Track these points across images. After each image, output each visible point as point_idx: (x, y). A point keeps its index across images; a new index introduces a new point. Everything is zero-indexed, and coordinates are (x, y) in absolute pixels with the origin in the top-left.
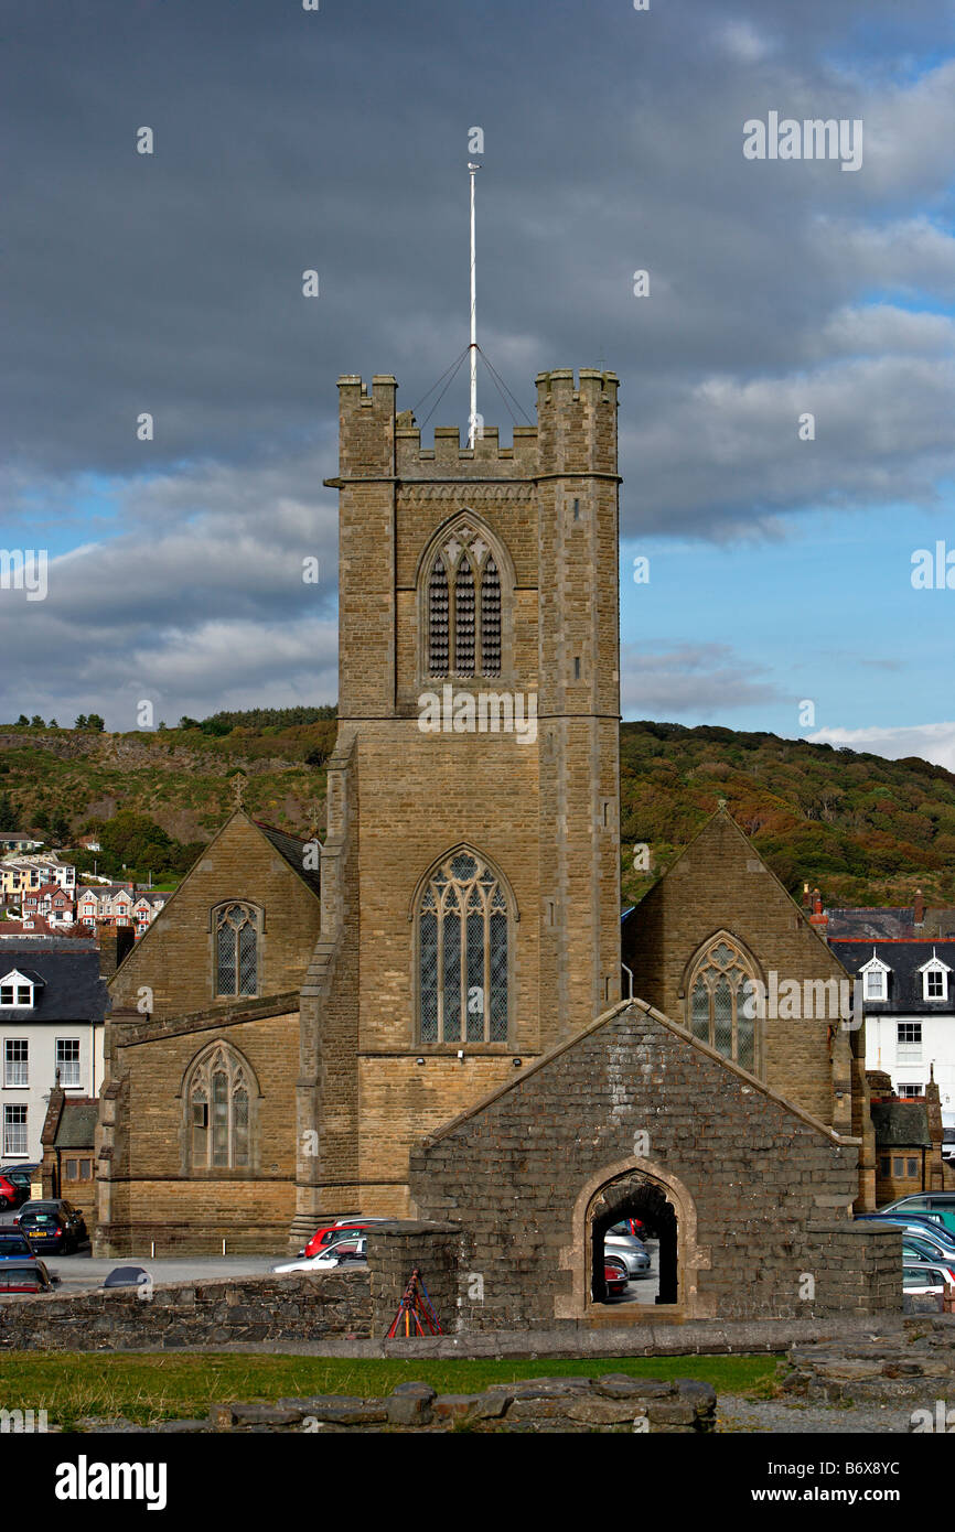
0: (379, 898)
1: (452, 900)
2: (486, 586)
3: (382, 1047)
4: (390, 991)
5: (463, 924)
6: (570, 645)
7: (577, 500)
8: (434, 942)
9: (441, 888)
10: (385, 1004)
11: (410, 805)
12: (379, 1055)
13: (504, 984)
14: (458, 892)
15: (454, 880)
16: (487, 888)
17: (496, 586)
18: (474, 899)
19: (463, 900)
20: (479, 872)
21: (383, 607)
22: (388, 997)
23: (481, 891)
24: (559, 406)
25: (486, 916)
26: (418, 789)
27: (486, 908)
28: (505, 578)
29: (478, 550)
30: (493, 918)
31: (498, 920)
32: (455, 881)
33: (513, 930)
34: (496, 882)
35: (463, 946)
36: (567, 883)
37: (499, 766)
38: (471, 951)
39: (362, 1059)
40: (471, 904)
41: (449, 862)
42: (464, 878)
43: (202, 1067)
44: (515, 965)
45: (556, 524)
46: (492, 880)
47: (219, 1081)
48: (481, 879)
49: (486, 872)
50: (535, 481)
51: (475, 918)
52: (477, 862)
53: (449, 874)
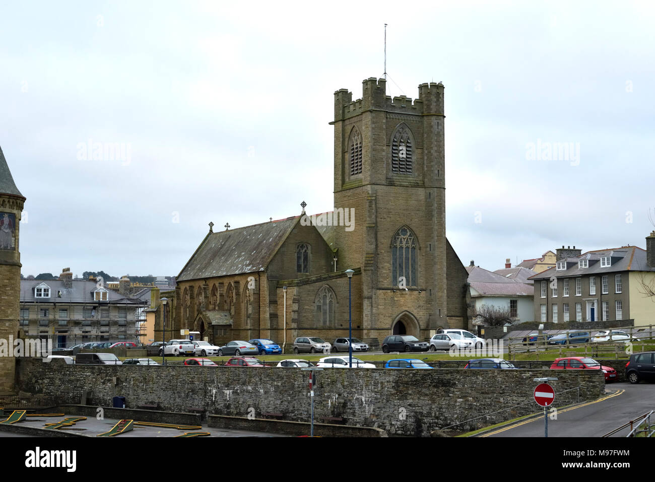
0: (383, 240)
1: (401, 242)
2: (407, 147)
3: (383, 287)
4: (386, 270)
5: (404, 250)
6: (436, 166)
7: (438, 123)
8: (396, 255)
9: (398, 238)
10: (385, 273)
11: (391, 212)
12: (383, 289)
14: (403, 240)
15: (402, 236)
16: (410, 239)
17: (410, 147)
18: (407, 242)
19: (404, 242)
20: (408, 234)
21: (383, 150)
22: (385, 271)
24: (433, 93)
25: (410, 247)
26: (393, 207)
27: (410, 245)
28: (413, 145)
29: (405, 135)
30: (412, 248)
33: (418, 252)
34: (413, 237)
35: (404, 256)
36: (436, 238)
37: (414, 202)
38: (406, 257)
39: (378, 290)
40: (406, 244)
41: (401, 230)
42: (404, 235)
43: (320, 293)
44: (418, 263)
45: (432, 129)
46: (412, 236)
47: (325, 297)
48: (409, 236)
49: (410, 234)
50: (423, 116)
51: (407, 248)
52: (408, 231)
53: (401, 234)
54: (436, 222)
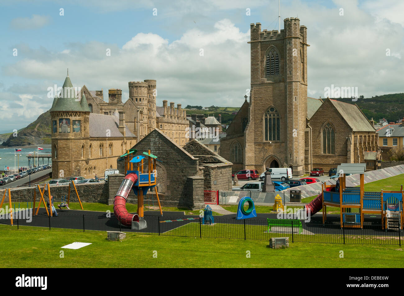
0: (257, 115)
1: (270, 116)
2: (276, 59)
3: (258, 142)
4: (259, 132)
5: (272, 120)
7: (290, 42)
9: (268, 113)
10: (259, 134)
13: (279, 130)
14: (271, 114)
16: (276, 113)
17: (278, 59)
18: (274, 115)
19: (272, 116)
20: (275, 111)
21: (258, 64)
23: (275, 114)
26: (264, 96)
27: (276, 117)
28: (279, 58)
29: (275, 53)
31: (278, 119)
32: (270, 112)
33: (280, 120)
34: (278, 112)
37: (277, 91)
38: (273, 124)
39: (255, 143)
41: (270, 109)
42: (272, 111)
43: (233, 145)
44: (280, 127)
47: (236, 147)
48: (275, 112)
49: (276, 111)
50: (284, 40)
51: (274, 119)
53: (270, 111)
54: (288, 102)
